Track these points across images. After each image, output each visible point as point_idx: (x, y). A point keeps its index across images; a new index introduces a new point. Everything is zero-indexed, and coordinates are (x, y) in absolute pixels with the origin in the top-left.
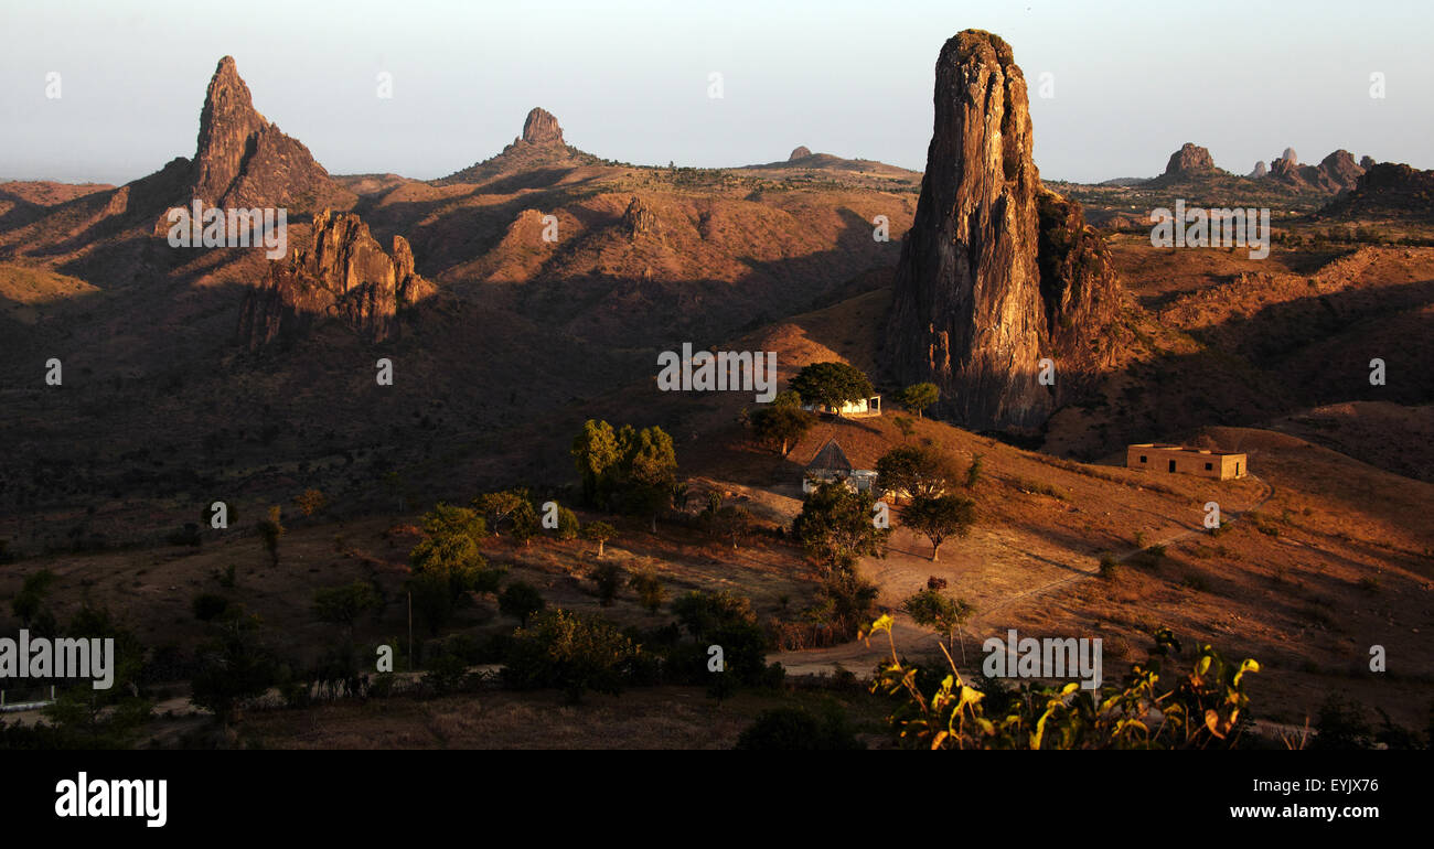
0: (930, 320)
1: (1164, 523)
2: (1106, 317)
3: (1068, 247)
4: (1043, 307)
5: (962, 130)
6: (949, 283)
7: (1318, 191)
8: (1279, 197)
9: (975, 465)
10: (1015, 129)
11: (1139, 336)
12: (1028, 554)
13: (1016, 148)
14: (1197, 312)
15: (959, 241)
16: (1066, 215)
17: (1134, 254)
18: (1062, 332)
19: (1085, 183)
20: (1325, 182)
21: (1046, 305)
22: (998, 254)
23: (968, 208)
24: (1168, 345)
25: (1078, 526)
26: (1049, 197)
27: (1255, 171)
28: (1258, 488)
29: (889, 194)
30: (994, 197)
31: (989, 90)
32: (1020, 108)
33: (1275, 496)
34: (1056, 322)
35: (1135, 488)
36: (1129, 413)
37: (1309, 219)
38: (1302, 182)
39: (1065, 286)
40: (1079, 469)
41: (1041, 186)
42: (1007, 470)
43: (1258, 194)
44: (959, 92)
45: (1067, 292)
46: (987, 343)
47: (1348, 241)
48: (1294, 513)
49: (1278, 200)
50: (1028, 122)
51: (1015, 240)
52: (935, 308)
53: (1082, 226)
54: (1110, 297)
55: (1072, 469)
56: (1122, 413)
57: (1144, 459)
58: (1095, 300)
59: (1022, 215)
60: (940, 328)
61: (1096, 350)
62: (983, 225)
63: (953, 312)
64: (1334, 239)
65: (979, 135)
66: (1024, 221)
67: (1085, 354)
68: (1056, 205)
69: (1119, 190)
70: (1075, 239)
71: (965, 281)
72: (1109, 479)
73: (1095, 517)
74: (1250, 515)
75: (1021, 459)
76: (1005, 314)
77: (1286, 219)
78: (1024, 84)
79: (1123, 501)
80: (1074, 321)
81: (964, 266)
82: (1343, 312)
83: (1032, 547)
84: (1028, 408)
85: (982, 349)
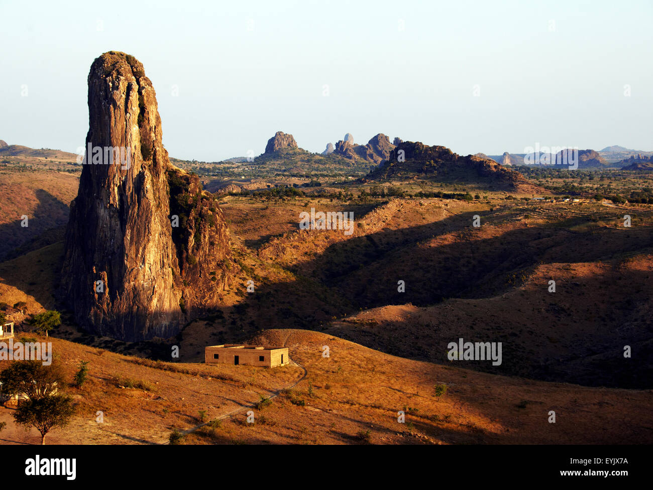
0: (93, 264)
1: (224, 402)
2: (220, 256)
3: (191, 207)
4: (175, 251)
5: (110, 124)
6: (106, 236)
7: (368, 162)
8: (342, 167)
9: (82, 370)
10: (149, 123)
11: (244, 268)
12: (118, 435)
13: (150, 137)
14: (284, 249)
15: (112, 205)
16: (189, 183)
17: (240, 210)
18: (189, 267)
19: (211, 162)
20: (371, 156)
21: (177, 249)
22: (140, 213)
23: (117, 181)
24: (265, 273)
25: (159, 410)
26: (175, 172)
27: (326, 150)
28: (296, 372)
29: (67, 173)
30: (136, 173)
31: (128, 95)
32: (151, 109)
33: (307, 376)
34: (185, 261)
35: (207, 378)
36: (239, 323)
37: (360, 181)
38: (357, 157)
39: (190, 234)
40: (165, 367)
41: (170, 164)
42: (110, 372)
43: (327, 166)
44: (106, 97)
45: (192, 239)
46: (135, 278)
47: (383, 195)
48: (319, 388)
49: (341, 170)
50: (158, 118)
51: (153, 203)
52: (96, 255)
53: (200, 192)
54: (222, 241)
55: (160, 367)
56: (234, 323)
57: (216, 356)
58: (212, 244)
59: (157, 185)
60: (102, 269)
61: (214, 279)
62: (128, 193)
63: (110, 257)
64: (374, 194)
65: (122, 128)
66: (158, 190)
67: (206, 282)
68: (181, 177)
69: (233, 166)
70: (195, 201)
71: (118, 234)
72: (188, 373)
73: (173, 402)
74: (287, 392)
75: (122, 362)
76: (147, 257)
77: (345, 182)
78: (154, 91)
79: (196, 388)
80: (197, 259)
81: (116, 223)
82: (382, 244)
83: (122, 429)
84: (167, 323)
85: (132, 283)
